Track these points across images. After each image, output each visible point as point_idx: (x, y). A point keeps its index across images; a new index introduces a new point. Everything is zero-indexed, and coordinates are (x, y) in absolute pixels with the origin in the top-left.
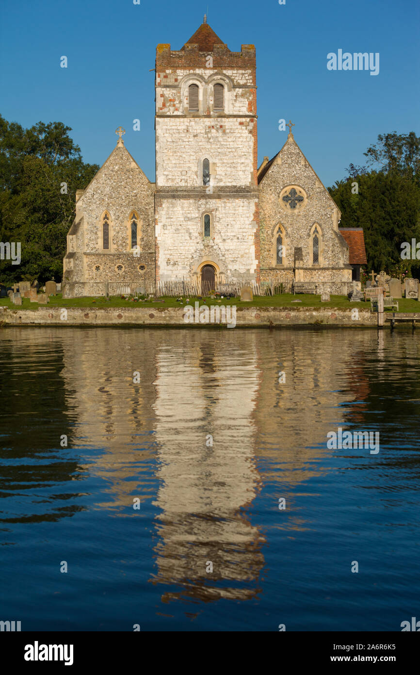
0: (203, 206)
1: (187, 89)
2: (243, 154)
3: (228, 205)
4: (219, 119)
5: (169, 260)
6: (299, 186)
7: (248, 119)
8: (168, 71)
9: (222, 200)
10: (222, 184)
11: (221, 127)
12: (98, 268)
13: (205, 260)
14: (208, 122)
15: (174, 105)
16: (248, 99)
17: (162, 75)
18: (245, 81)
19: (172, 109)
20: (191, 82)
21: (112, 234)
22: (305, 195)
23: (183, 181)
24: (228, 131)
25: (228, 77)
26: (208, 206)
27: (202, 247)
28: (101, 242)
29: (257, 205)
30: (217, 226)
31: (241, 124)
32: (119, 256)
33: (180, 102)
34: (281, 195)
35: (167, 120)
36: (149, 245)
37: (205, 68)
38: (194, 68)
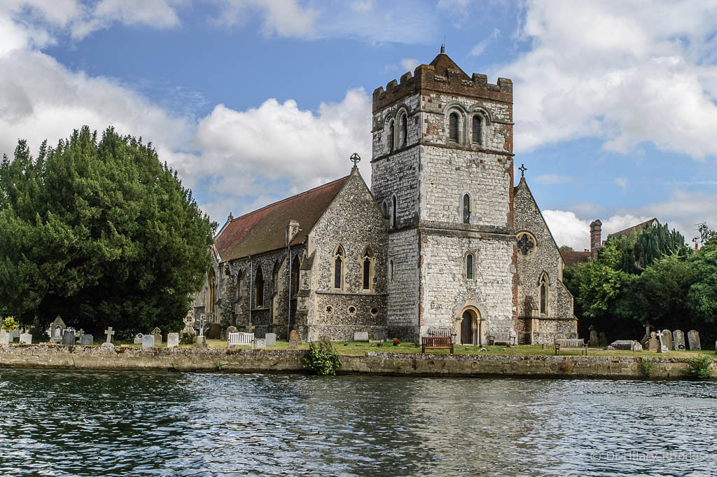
0: (466, 245)
1: (448, 118)
2: (501, 193)
3: (489, 246)
4: (480, 153)
5: (433, 302)
6: (530, 233)
7: (506, 157)
8: (432, 96)
9: (484, 241)
10: (481, 223)
11: (481, 161)
12: (329, 309)
13: (469, 304)
14: (468, 155)
15: (438, 133)
16: (505, 136)
17: (427, 98)
18: (503, 117)
19: (435, 137)
20: (453, 110)
21: (345, 271)
22: (534, 242)
23: (445, 216)
24: (487, 167)
25: (487, 110)
26: (471, 246)
27: (465, 290)
29: (515, 248)
30: (479, 268)
31: (499, 160)
32: (351, 297)
33: (443, 130)
35: (431, 148)
36: (381, 286)
37: (468, 97)
38: (457, 95)
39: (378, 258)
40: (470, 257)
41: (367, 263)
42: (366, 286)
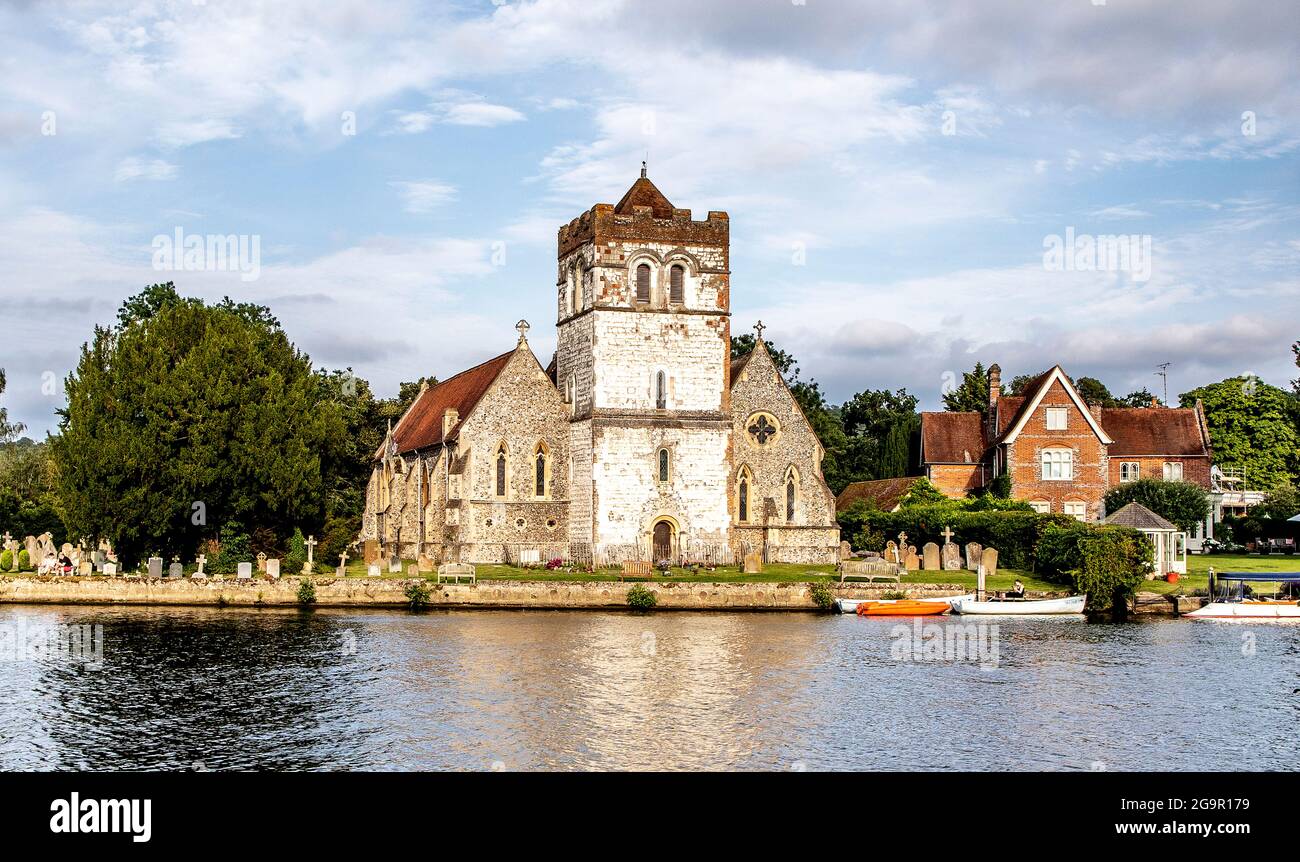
0: (659, 438)
1: (635, 271)
2: (711, 366)
3: (692, 436)
4: (680, 316)
5: (611, 513)
6: (770, 412)
7: (718, 318)
8: (611, 244)
9: (684, 431)
10: (682, 408)
11: (682, 326)
13: (663, 513)
14: (664, 319)
15: (619, 294)
16: (718, 289)
17: (603, 248)
18: (715, 264)
19: (616, 298)
20: (641, 261)
21: (509, 473)
22: (778, 427)
23: (630, 401)
24: (691, 333)
25: (692, 257)
26: (665, 438)
27: (658, 496)
28: (494, 484)
29: (731, 438)
30: (677, 466)
31: (709, 323)
32: (519, 506)
33: (628, 289)
34: (746, 425)
35: (609, 313)
36: (560, 491)
37: (661, 242)
38: (646, 241)
39: (555, 454)
40: (664, 453)
41: (541, 462)
42: (540, 490)
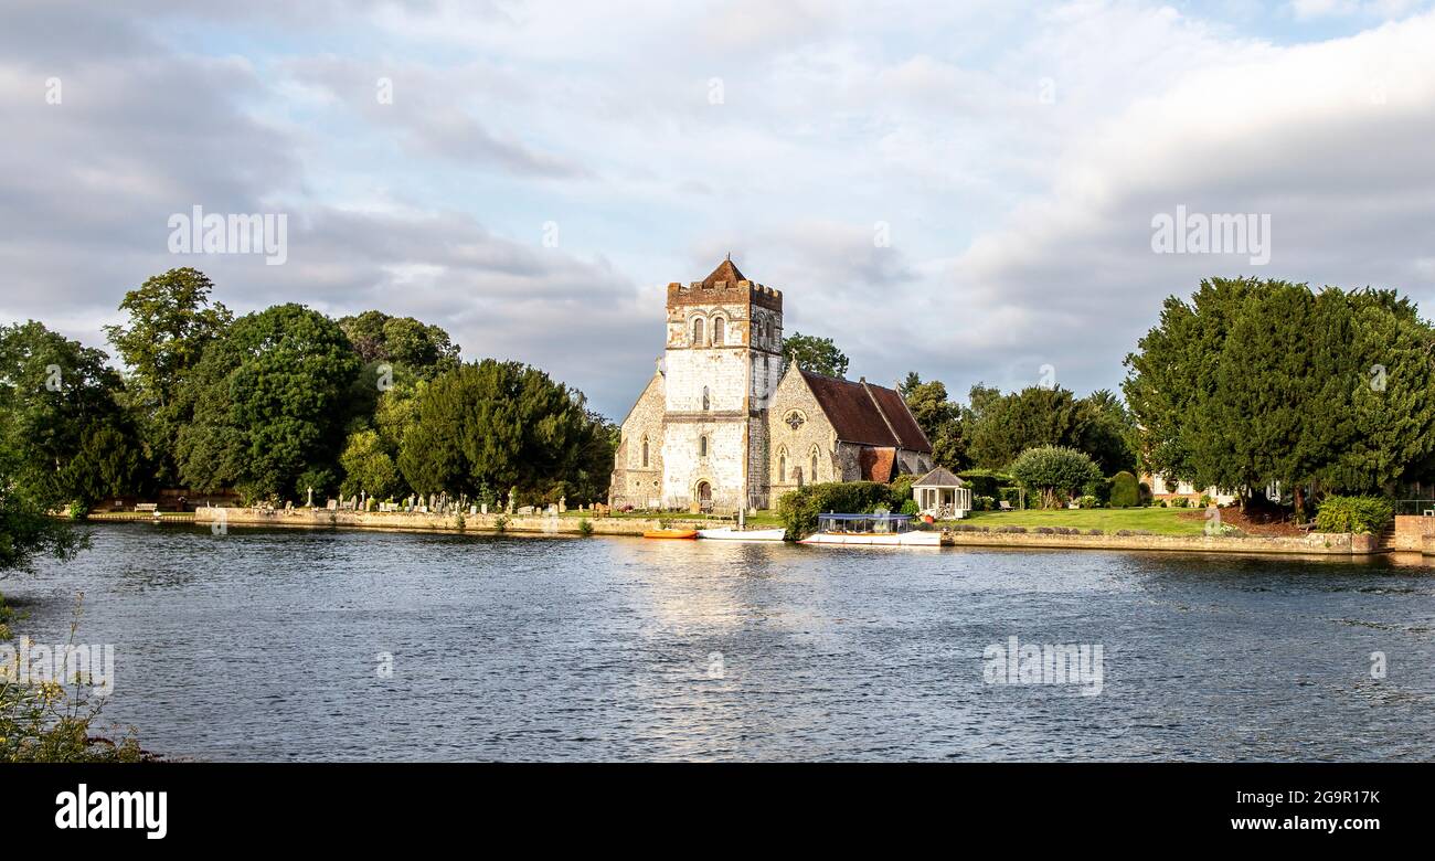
0: (701, 429)
1: (692, 324)
2: (736, 381)
3: (722, 427)
4: (718, 350)
5: (672, 476)
6: (799, 406)
7: (742, 350)
8: (677, 308)
9: (718, 424)
10: (718, 409)
11: (720, 357)
12: (638, 484)
13: (701, 477)
14: (709, 353)
15: (681, 338)
16: (743, 331)
17: (672, 311)
18: (740, 315)
19: (679, 342)
20: (696, 317)
21: (650, 453)
22: (805, 419)
23: (686, 406)
24: (725, 361)
25: (726, 311)
26: (705, 429)
27: (700, 466)
28: (641, 460)
29: (745, 428)
30: (712, 447)
31: (736, 354)
33: (686, 335)
34: (784, 418)
35: (674, 351)
37: (707, 304)
38: (698, 304)
40: (704, 438)
